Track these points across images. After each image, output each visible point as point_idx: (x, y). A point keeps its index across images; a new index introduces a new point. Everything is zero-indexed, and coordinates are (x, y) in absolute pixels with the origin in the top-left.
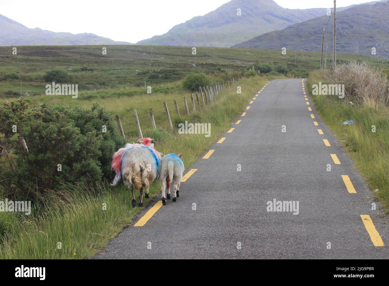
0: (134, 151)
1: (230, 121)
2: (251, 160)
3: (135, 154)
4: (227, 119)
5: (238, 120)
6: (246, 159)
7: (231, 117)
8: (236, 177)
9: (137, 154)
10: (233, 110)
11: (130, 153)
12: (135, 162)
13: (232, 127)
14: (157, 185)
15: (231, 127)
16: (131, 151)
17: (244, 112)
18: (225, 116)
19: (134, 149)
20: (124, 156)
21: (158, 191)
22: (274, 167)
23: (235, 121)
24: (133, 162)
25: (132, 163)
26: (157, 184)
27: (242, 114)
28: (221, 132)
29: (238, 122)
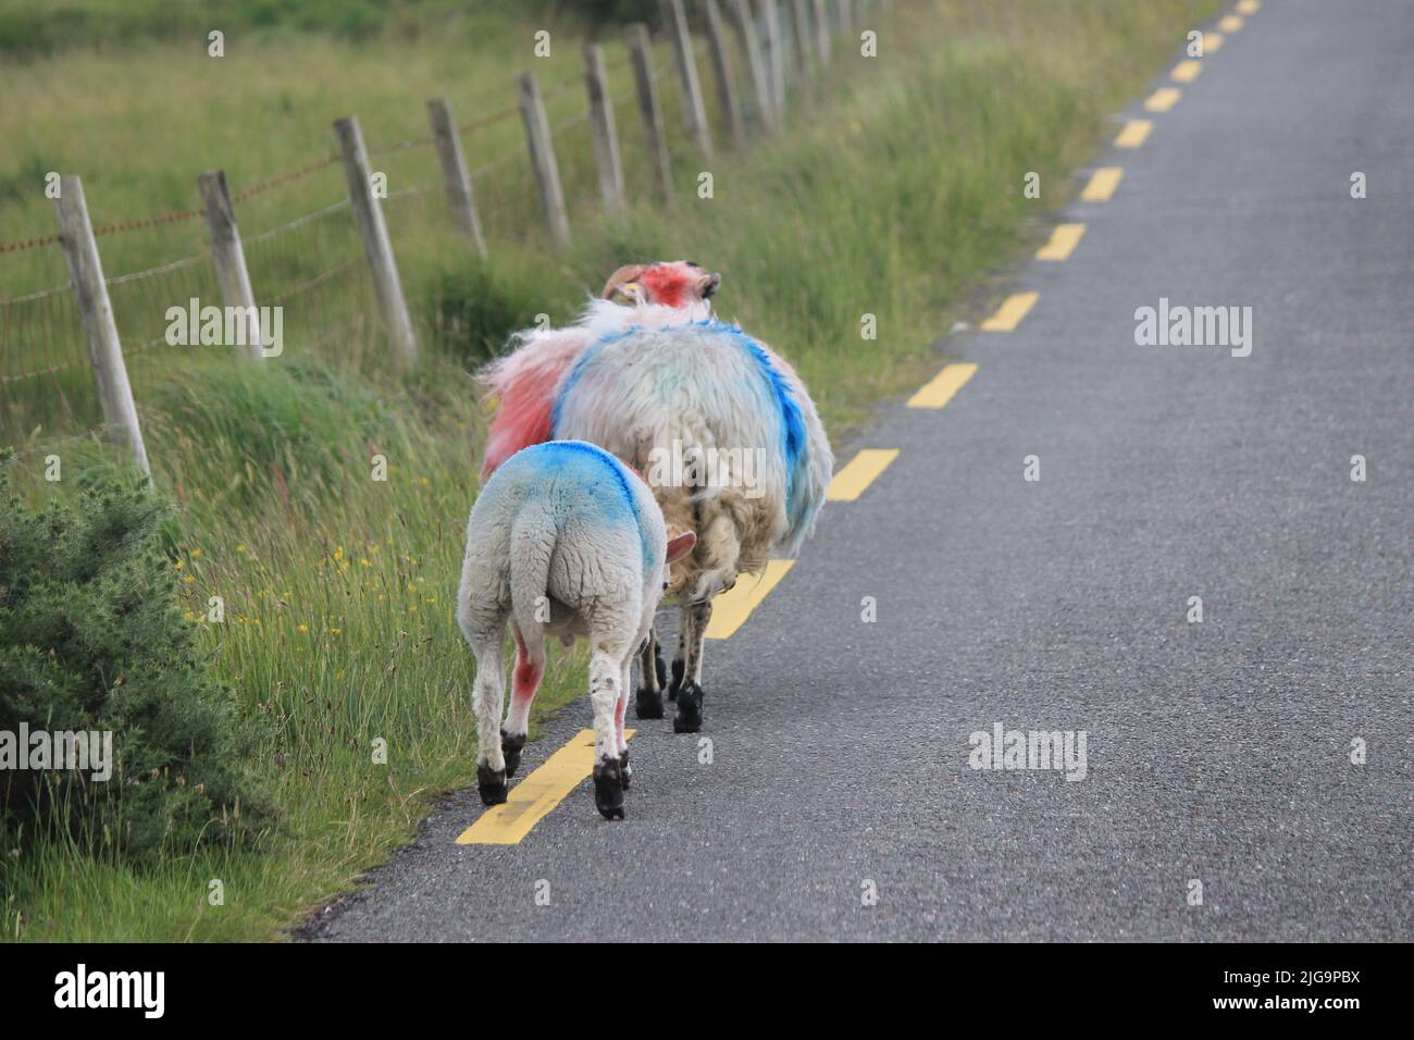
0: (642, 349)
1: (938, 304)
2: (1121, 656)
3: (654, 369)
4: (907, 280)
5: (1007, 292)
6: (1077, 653)
7: (946, 269)
8: (982, 812)
9: (667, 372)
10: (963, 207)
11: (618, 363)
12: (651, 424)
13: (958, 358)
14: (266, 871)
15: (943, 353)
16: (626, 350)
17: (1066, 220)
18: (895, 257)
19: (646, 338)
20: (574, 377)
21: (274, 923)
22: (1325, 723)
23: (983, 300)
24: (636, 426)
25: (629, 434)
26: (267, 861)
27: (1044, 241)
28: (852, 401)
29: (1012, 312)
